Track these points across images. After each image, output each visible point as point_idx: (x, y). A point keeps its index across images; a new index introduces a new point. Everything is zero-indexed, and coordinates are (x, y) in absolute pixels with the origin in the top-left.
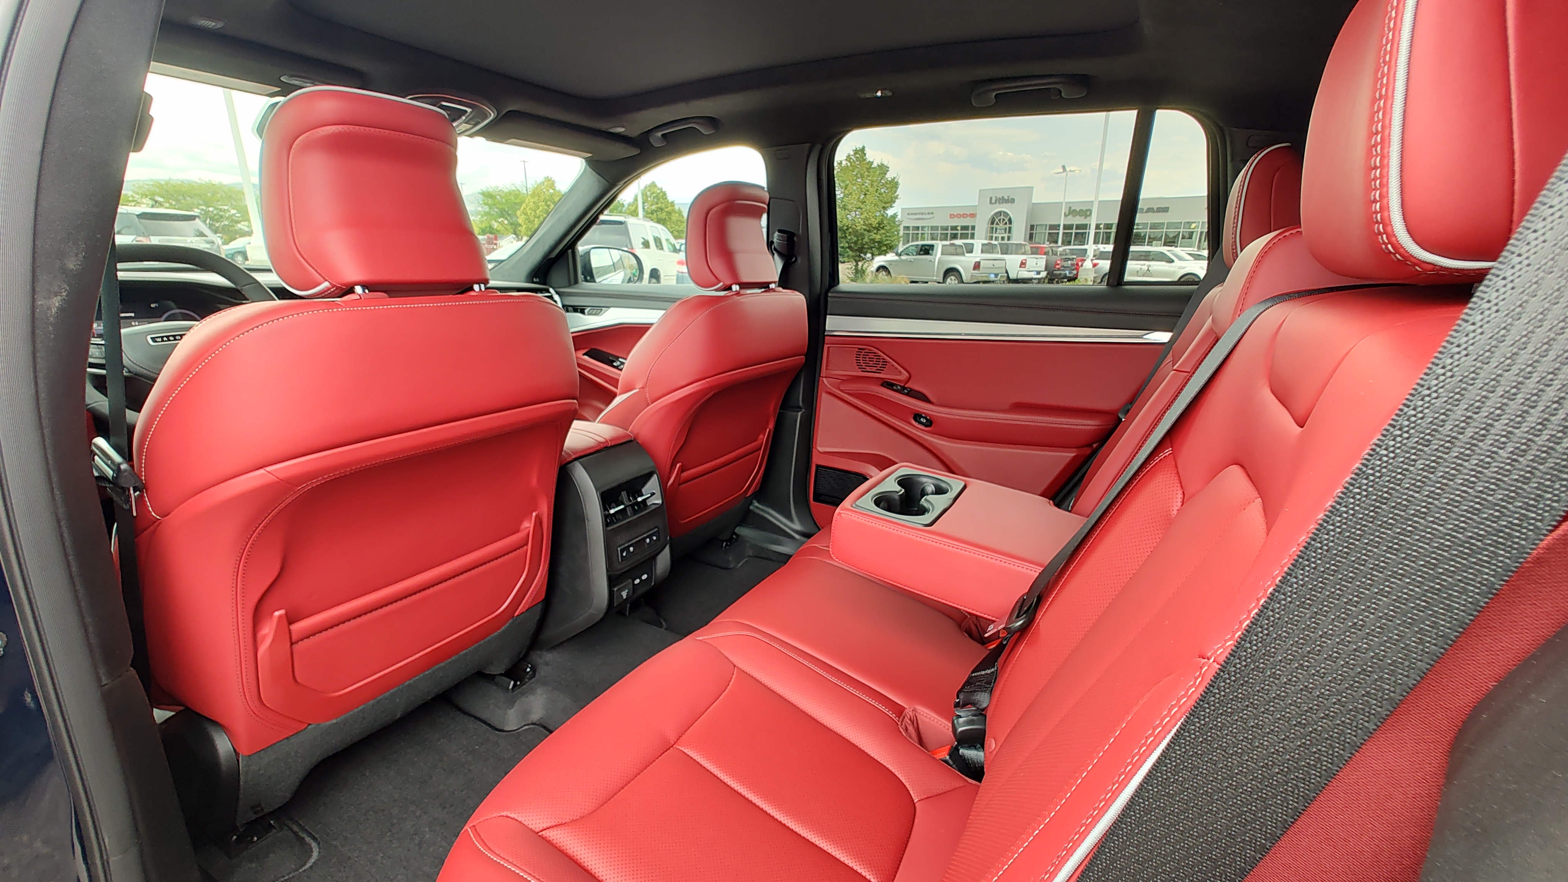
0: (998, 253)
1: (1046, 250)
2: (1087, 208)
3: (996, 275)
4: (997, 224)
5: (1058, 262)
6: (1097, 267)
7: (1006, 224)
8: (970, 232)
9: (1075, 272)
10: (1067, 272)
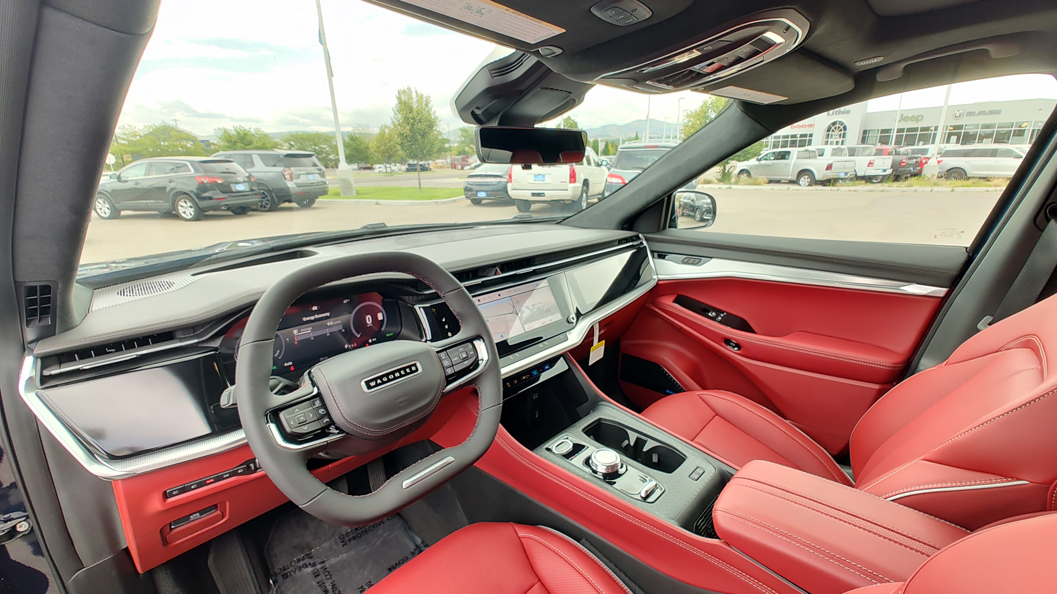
0: (845, 155)
1: (890, 150)
2: (919, 114)
3: (846, 174)
4: (833, 131)
5: (904, 161)
6: (941, 164)
7: (841, 130)
8: (808, 138)
9: (919, 168)
10: (912, 169)
